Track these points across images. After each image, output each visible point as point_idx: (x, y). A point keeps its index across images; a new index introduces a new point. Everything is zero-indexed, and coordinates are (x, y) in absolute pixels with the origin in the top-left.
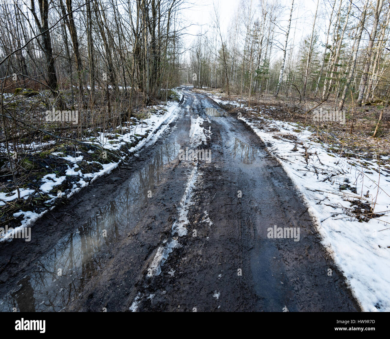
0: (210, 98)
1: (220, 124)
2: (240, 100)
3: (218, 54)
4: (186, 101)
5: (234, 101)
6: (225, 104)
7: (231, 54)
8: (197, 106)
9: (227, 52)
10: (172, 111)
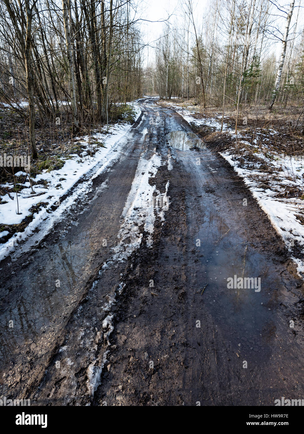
0: (178, 114)
1: (188, 169)
2: (221, 117)
3: (191, 52)
4: (144, 121)
5: (212, 119)
6: (199, 125)
7: (209, 52)
8: (159, 129)
9: (203, 49)
10: (113, 145)
